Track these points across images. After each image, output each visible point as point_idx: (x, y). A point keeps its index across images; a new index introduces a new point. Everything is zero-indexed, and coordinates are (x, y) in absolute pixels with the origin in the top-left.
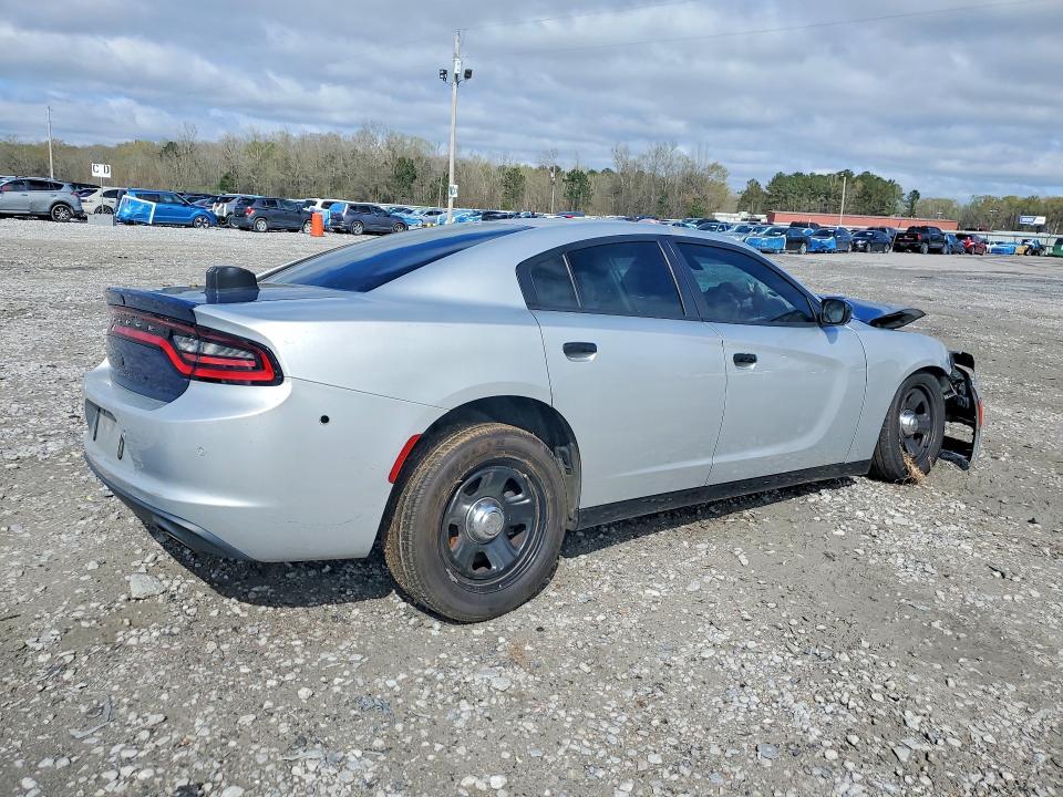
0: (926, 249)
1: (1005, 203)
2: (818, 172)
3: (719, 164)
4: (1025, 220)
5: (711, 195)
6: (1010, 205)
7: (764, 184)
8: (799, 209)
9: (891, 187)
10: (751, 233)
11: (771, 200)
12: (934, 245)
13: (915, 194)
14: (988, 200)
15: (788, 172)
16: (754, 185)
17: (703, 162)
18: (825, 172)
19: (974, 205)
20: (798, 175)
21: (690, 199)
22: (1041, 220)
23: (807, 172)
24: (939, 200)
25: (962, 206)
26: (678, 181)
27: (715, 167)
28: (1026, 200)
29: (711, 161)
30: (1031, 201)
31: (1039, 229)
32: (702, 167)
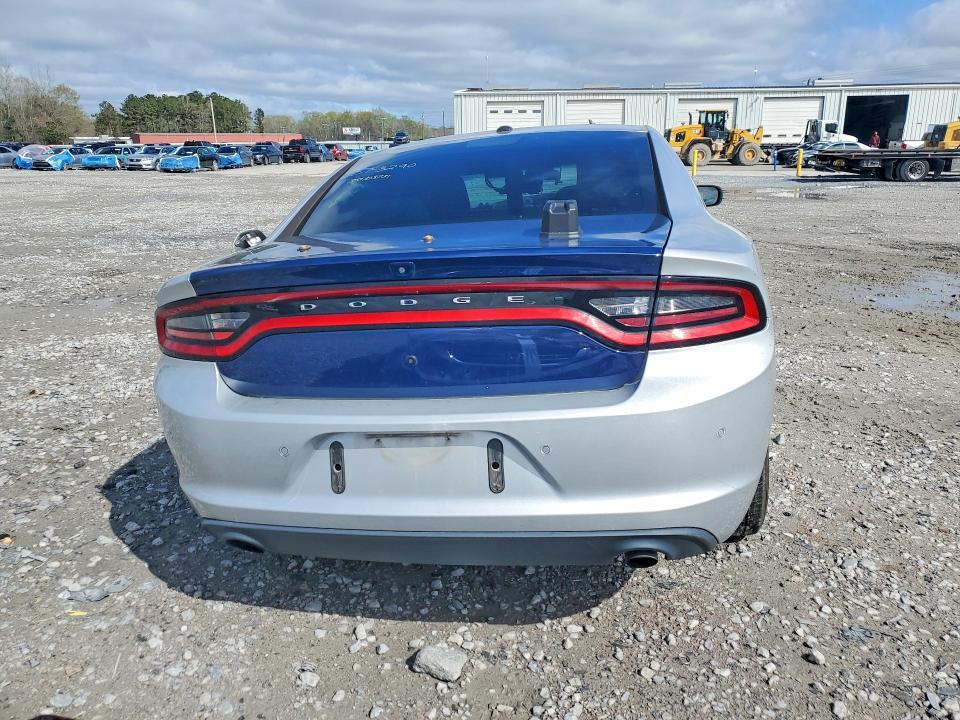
0: (308, 160)
1: (329, 118)
2: (169, 94)
3: (66, 85)
4: (346, 131)
5: (65, 119)
6: (332, 120)
7: (118, 106)
8: (159, 130)
9: (237, 106)
10: (161, 155)
11: (130, 122)
12: (314, 155)
13: (260, 113)
14: (316, 116)
15: (140, 95)
16: (107, 107)
17: (46, 85)
18: (176, 94)
19: (306, 120)
20: (149, 97)
21: (42, 123)
22: (358, 131)
23: (158, 94)
24: (278, 117)
25: (297, 121)
26: (23, 106)
27: (61, 89)
28: (343, 115)
29: (56, 85)
30: (347, 115)
31: (357, 137)
32: (47, 89)
